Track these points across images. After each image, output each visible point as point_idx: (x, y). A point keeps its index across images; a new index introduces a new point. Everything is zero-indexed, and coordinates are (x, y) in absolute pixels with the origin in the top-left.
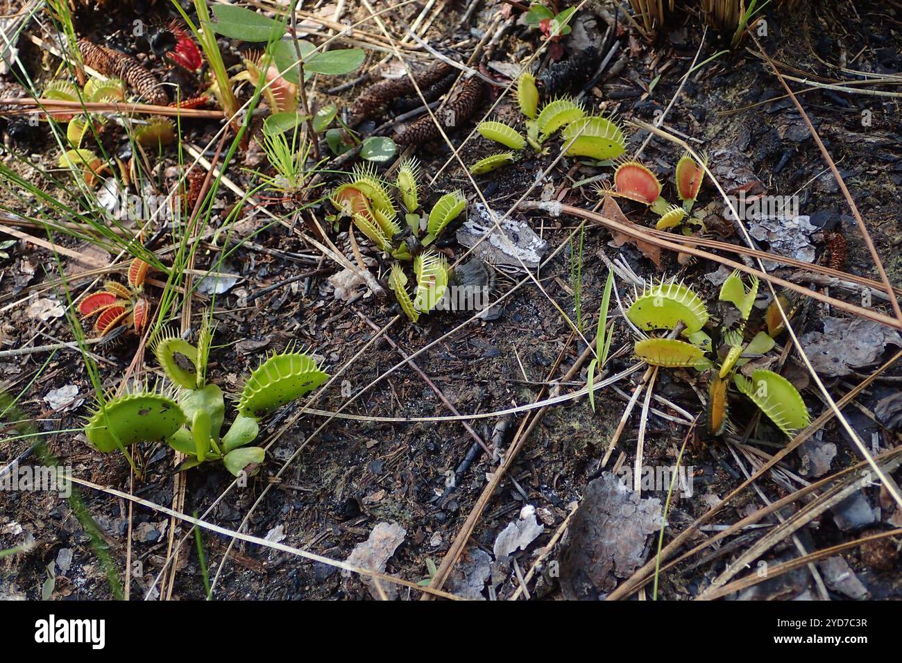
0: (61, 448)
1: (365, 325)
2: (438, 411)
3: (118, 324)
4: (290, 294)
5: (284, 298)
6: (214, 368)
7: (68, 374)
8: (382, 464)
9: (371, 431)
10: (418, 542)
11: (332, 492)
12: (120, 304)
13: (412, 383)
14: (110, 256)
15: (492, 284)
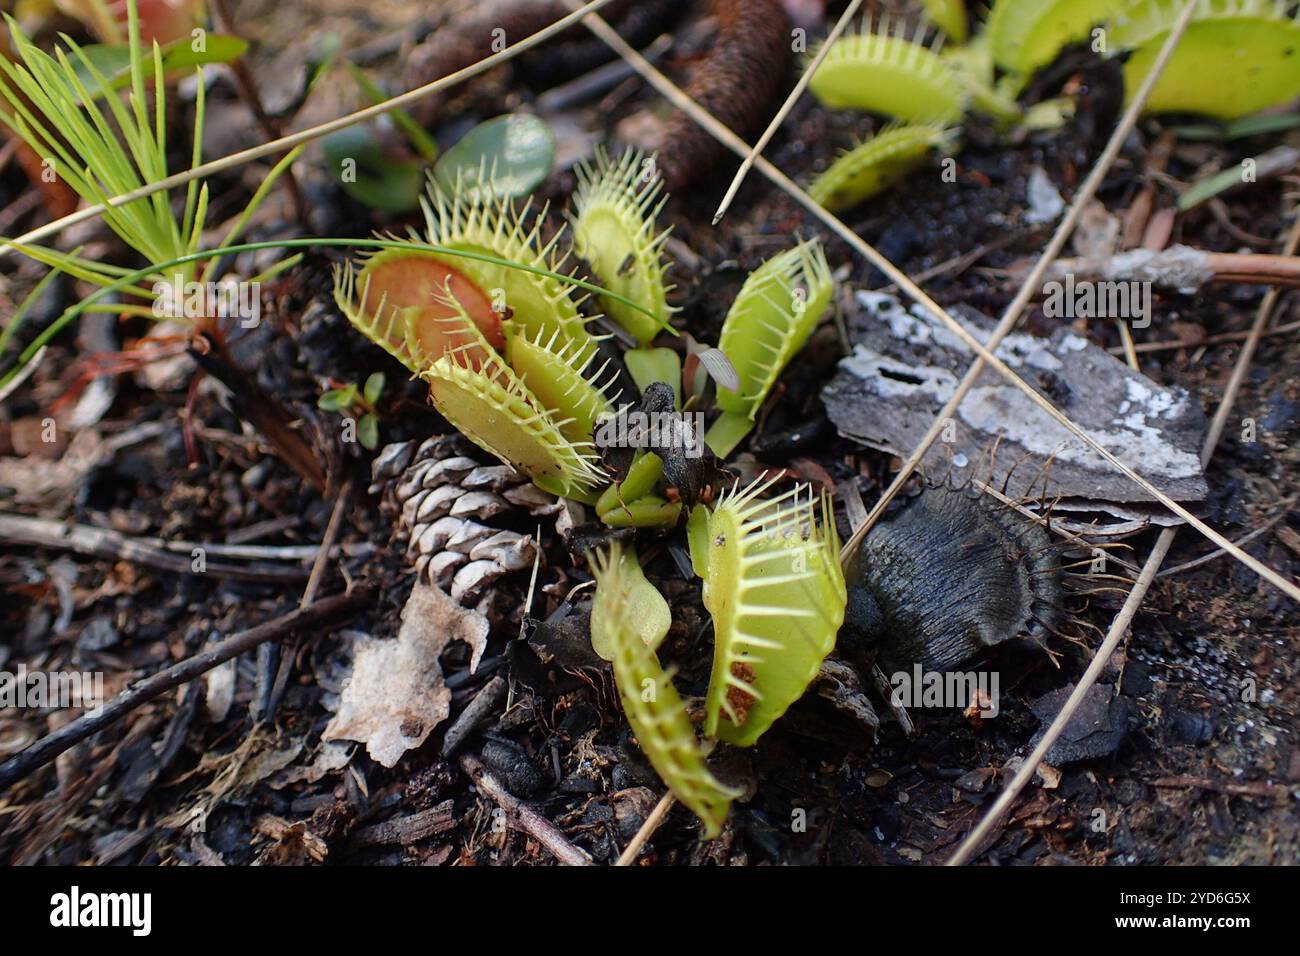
1: (519, 838)
4: (201, 717)
15: (1045, 592)
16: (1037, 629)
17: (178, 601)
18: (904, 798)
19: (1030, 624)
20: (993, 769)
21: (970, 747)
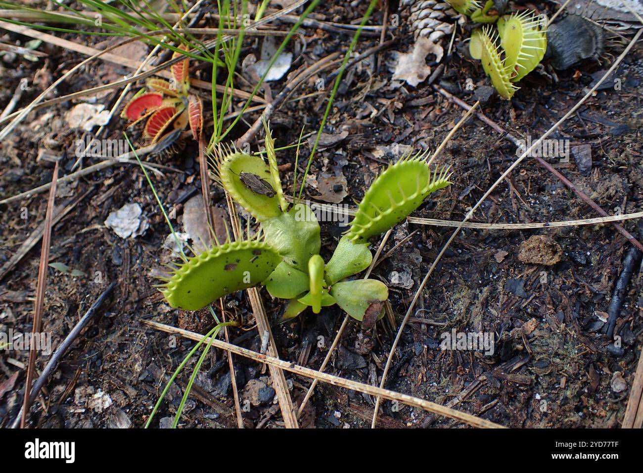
0: (136, 286)
1: (452, 104)
2: (574, 210)
3: (170, 128)
4: (356, 74)
5: (350, 78)
6: (288, 170)
7: (126, 191)
8: (522, 284)
9: (495, 239)
10: (594, 385)
11: (468, 322)
12: (168, 104)
13: (529, 173)
14: (146, 47)
15: (600, 45)
16: (596, 55)
17: (337, 41)
18: (553, 99)
19: (595, 53)
20: (579, 91)
21: (573, 86)
